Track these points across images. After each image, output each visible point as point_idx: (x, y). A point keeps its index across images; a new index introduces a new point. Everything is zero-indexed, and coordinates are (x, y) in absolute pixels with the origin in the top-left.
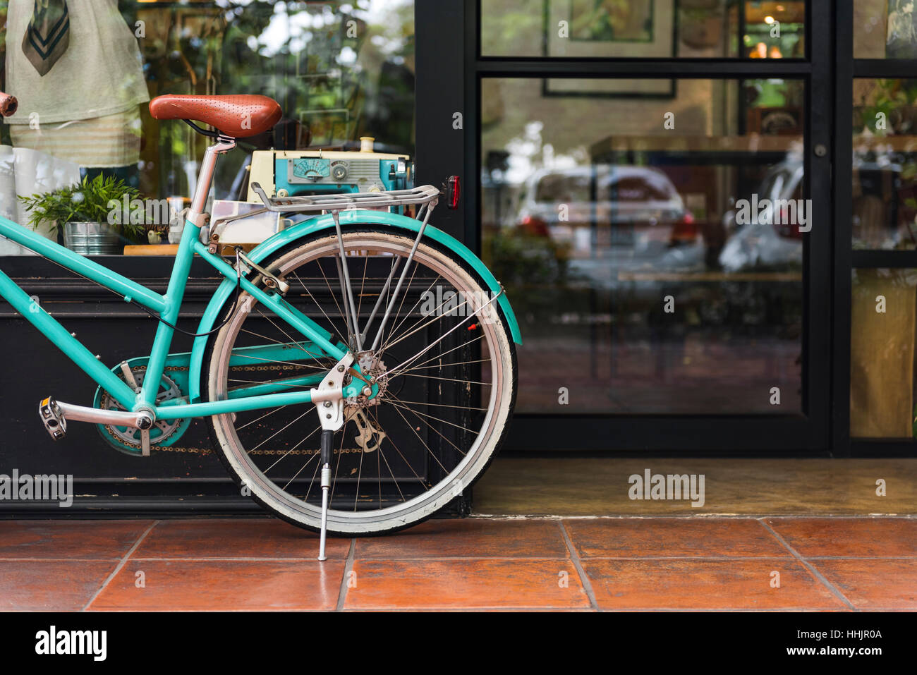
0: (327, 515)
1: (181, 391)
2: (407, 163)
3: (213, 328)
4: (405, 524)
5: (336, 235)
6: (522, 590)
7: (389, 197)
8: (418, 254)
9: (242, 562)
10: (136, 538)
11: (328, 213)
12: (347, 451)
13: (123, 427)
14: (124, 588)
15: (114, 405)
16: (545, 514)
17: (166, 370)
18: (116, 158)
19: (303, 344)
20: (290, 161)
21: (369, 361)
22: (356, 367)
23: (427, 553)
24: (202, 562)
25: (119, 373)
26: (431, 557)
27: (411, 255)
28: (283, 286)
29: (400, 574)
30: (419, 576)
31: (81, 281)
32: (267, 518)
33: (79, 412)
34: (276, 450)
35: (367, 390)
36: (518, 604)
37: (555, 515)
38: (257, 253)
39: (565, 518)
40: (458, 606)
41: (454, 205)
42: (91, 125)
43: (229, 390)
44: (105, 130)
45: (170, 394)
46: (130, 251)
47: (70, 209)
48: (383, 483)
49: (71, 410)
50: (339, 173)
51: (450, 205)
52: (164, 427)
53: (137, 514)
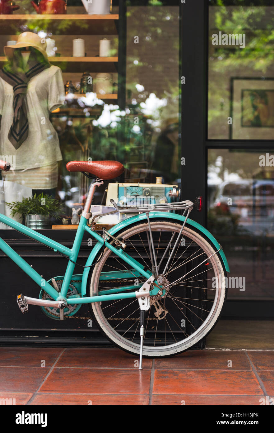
0: (143, 348)
1: (78, 291)
2: (177, 189)
3: (92, 264)
4: (176, 352)
5: (148, 222)
6: (232, 386)
7: (171, 206)
8: (183, 231)
9: (105, 370)
10: (57, 357)
11: (144, 213)
12: (151, 319)
13: (52, 307)
14: (54, 381)
15: (48, 297)
16: (239, 348)
17: (71, 282)
18: (48, 185)
19: (132, 270)
20: (125, 188)
21: (162, 279)
22: (156, 282)
23: (188, 367)
24: (87, 369)
25: (51, 283)
26: (189, 369)
27: (181, 232)
28: (124, 245)
29: (176, 377)
30: (185, 378)
31: (33, 241)
32: (114, 348)
33: (33, 301)
34: (119, 318)
35: (160, 292)
36: (231, 393)
37: (244, 349)
38: (112, 230)
39: (248, 350)
40: (204, 394)
41: (200, 210)
42: (37, 171)
43: (99, 291)
44: (43, 173)
45: (73, 293)
46: (54, 227)
47: (29, 209)
48: (167, 333)
49: (30, 300)
50: (147, 193)
51: (198, 210)
52: (70, 307)
53: (56, 345)
